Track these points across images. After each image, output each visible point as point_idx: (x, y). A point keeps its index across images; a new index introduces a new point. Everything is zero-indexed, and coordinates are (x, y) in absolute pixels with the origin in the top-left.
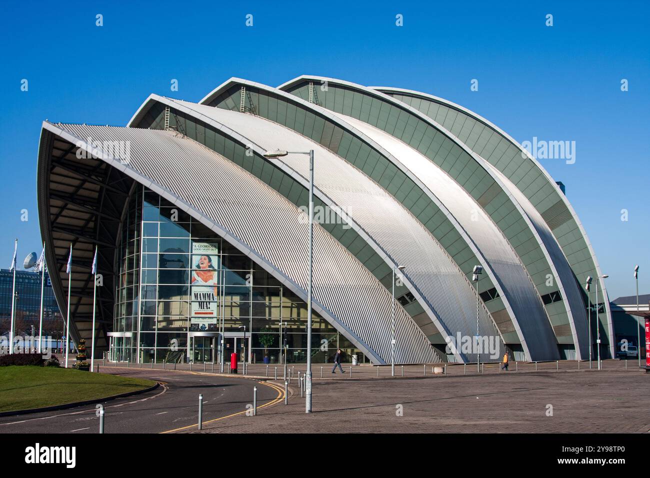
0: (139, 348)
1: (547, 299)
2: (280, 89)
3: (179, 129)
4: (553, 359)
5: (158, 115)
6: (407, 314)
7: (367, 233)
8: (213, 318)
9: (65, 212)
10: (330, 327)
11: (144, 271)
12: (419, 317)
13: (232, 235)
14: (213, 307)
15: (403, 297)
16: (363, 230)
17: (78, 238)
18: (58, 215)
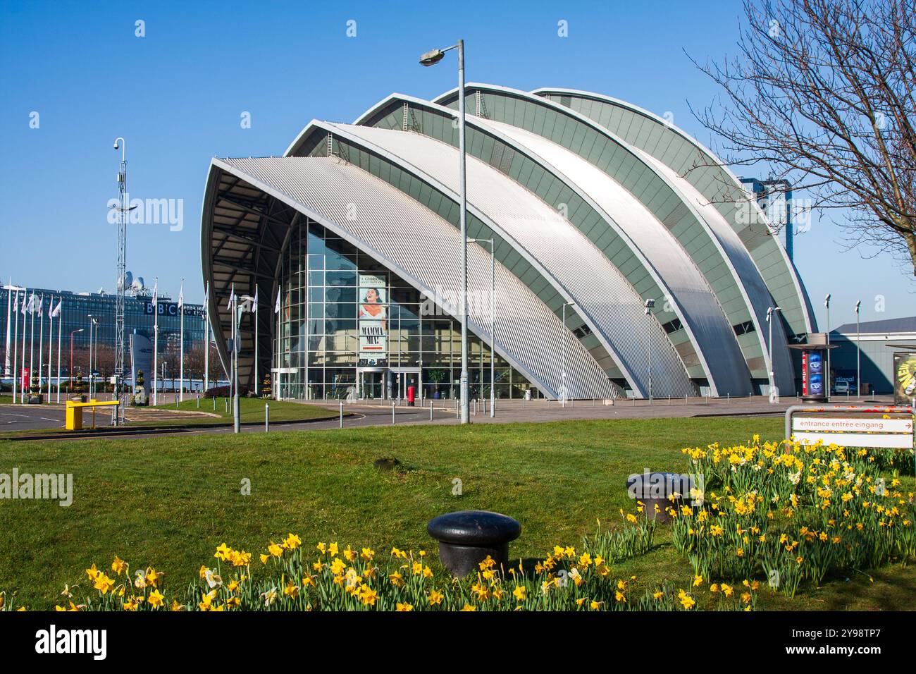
0: (307, 384)
1: (739, 329)
2: (436, 102)
3: (342, 156)
4: (745, 395)
5: (319, 142)
6: (583, 347)
7: (540, 264)
8: (381, 353)
9: (227, 245)
10: (502, 361)
11: (309, 305)
12: (597, 351)
13: (402, 269)
14: (382, 341)
15: (579, 329)
16: (536, 260)
17: (236, 270)
18: (219, 248)
